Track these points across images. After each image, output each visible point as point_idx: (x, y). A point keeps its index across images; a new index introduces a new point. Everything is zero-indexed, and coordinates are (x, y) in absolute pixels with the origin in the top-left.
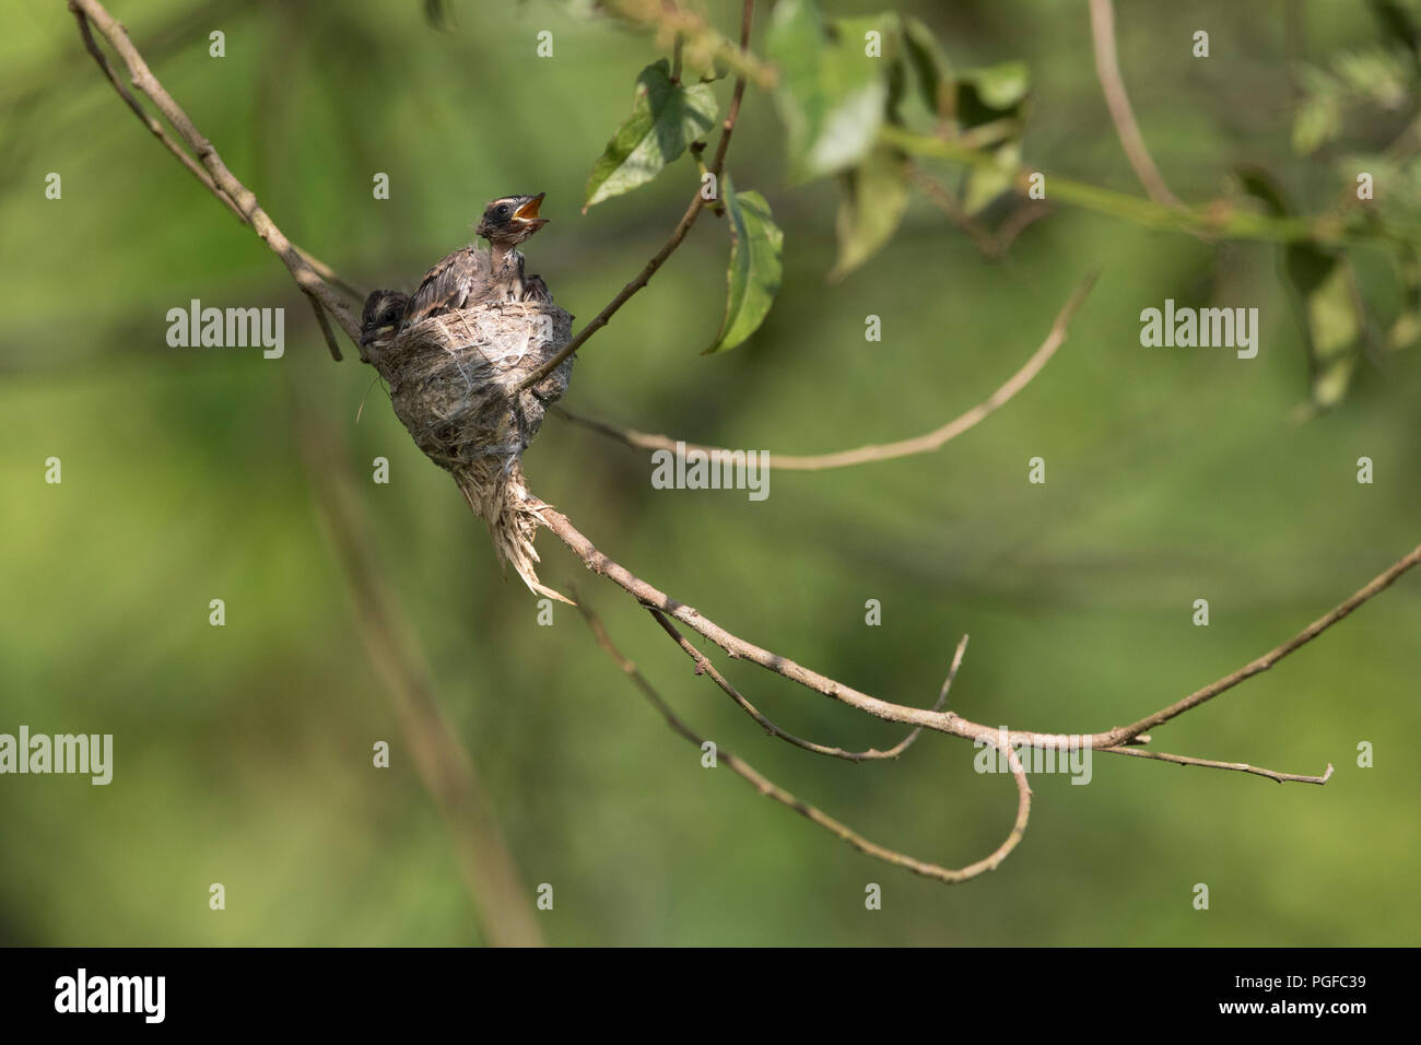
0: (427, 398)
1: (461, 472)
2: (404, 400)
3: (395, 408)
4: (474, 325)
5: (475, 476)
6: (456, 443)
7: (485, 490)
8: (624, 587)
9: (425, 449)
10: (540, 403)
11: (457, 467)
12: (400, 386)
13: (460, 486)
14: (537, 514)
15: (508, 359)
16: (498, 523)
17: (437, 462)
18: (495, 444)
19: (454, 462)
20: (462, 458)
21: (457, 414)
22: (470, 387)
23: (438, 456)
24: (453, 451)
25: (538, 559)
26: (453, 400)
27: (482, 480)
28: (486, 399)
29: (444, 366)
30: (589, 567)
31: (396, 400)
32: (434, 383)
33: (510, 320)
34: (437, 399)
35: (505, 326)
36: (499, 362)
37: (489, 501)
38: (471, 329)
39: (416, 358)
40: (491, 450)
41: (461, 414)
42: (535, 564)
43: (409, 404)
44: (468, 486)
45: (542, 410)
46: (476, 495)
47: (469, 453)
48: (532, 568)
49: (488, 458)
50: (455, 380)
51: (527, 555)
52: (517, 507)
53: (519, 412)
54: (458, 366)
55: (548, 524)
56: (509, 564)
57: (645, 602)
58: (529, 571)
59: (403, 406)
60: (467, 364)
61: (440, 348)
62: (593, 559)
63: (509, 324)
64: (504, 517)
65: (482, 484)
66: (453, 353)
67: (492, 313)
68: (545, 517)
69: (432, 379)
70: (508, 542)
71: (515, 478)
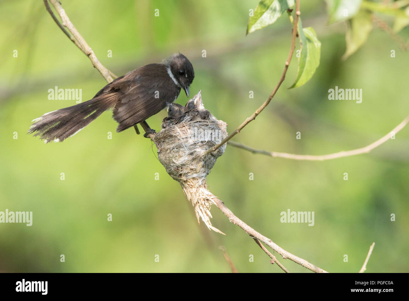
0: (171, 155)
1: (184, 183)
2: (162, 155)
3: (159, 158)
5: (189, 185)
6: (181, 172)
7: (192, 190)
8: (244, 230)
9: (170, 174)
10: (214, 158)
11: (182, 181)
12: (161, 150)
13: (183, 188)
14: (211, 200)
15: (202, 142)
16: (197, 203)
17: (174, 179)
18: (196, 173)
19: (180, 179)
20: (184, 178)
21: (182, 162)
22: (187, 152)
23: (174, 177)
24: (181, 175)
25: (212, 217)
26: (181, 157)
27: (191, 186)
28: (193, 157)
29: (178, 144)
30: (231, 221)
31: (159, 155)
32: (174, 150)
34: (175, 156)
36: (198, 143)
37: (193, 194)
38: (189, 130)
39: (167, 140)
40: (195, 175)
41: (184, 162)
42: (210, 219)
43: (164, 157)
44: (186, 188)
45: (214, 161)
46: (189, 192)
47: (186, 176)
48: (209, 220)
49: (194, 178)
50: (181, 149)
51: (207, 215)
52: (204, 197)
53: (206, 161)
54: (183, 144)
55: (215, 204)
56: (201, 218)
57: (251, 235)
58: (208, 221)
59: (162, 157)
60: (186, 143)
61: (176, 137)
62: (232, 218)
63: (203, 128)
64: (199, 201)
65: (191, 188)
66: (181, 139)
67: (197, 124)
68: (215, 201)
69: (173, 148)
70: (201, 210)
71: (203, 186)
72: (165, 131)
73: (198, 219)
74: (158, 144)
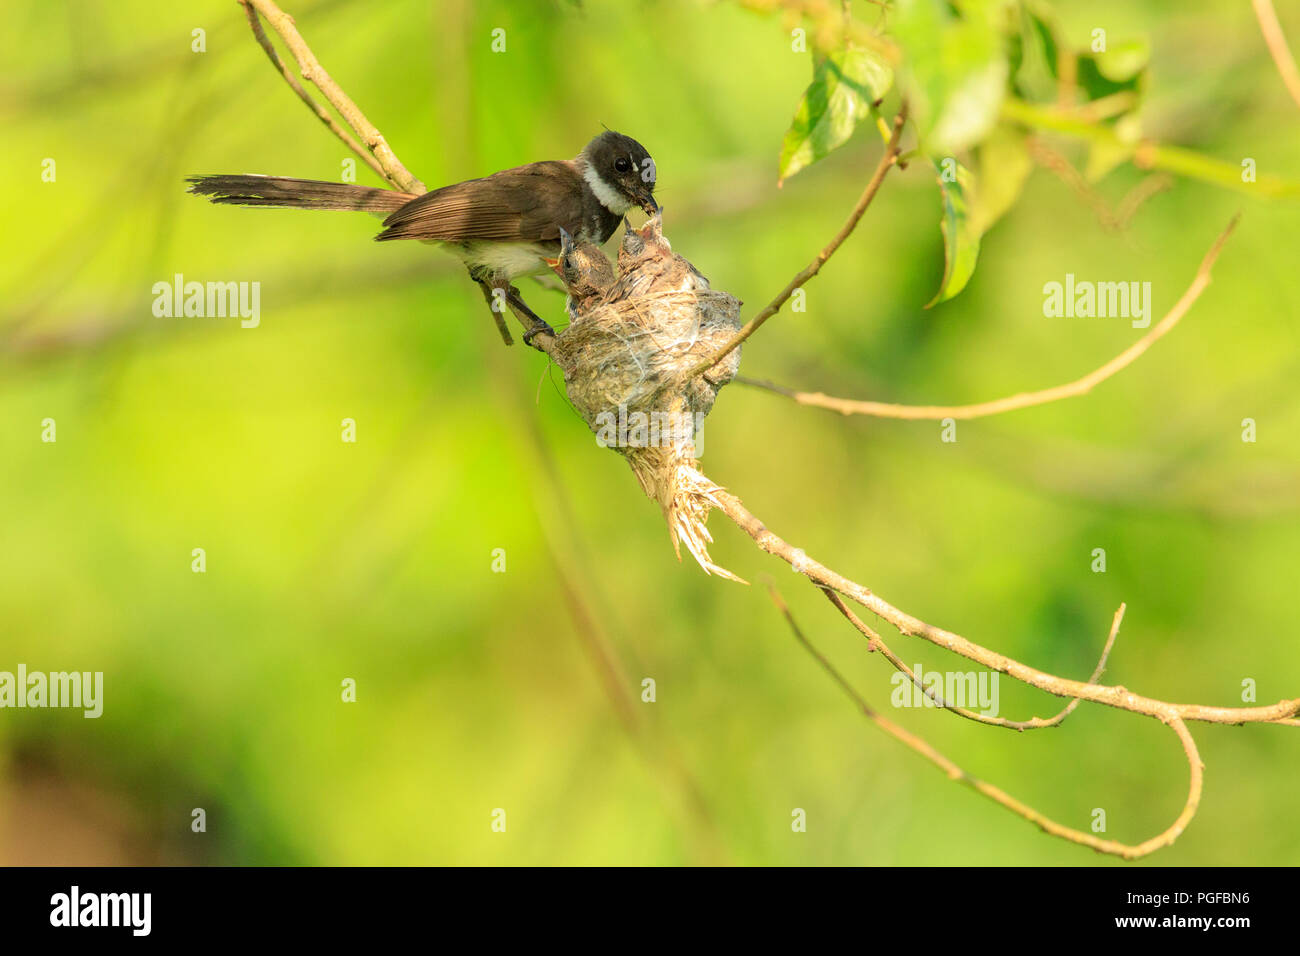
0: (601, 384)
1: (635, 455)
4: (646, 313)
5: (648, 460)
7: (658, 473)
8: (796, 567)
10: (712, 388)
11: (630, 451)
12: (575, 373)
13: (633, 469)
14: (710, 496)
15: (680, 346)
16: (671, 506)
21: (630, 401)
22: (644, 373)
25: (711, 541)
26: (627, 386)
27: (656, 464)
28: (658, 385)
29: (618, 354)
30: (762, 547)
31: (570, 387)
32: (608, 370)
33: (681, 308)
34: (611, 386)
35: (676, 314)
36: (669, 349)
37: (662, 483)
38: (644, 318)
39: (589, 346)
41: (635, 401)
42: (709, 546)
43: (584, 390)
44: (641, 469)
45: (713, 394)
46: (649, 478)
48: (704, 548)
50: (629, 367)
51: (700, 536)
52: (690, 489)
53: (691, 397)
54: (631, 353)
55: (720, 505)
56: (683, 545)
57: (817, 581)
58: (702, 551)
59: (578, 393)
60: (640, 351)
61: (614, 336)
62: (765, 540)
63: (680, 312)
64: (677, 500)
65: (655, 467)
66: (626, 341)
67: (664, 301)
68: (718, 499)
69: (607, 366)
70: (682, 523)
71: (687, 461)
72: (584, 323)
73: (677, 548)
74: (566, 359)
